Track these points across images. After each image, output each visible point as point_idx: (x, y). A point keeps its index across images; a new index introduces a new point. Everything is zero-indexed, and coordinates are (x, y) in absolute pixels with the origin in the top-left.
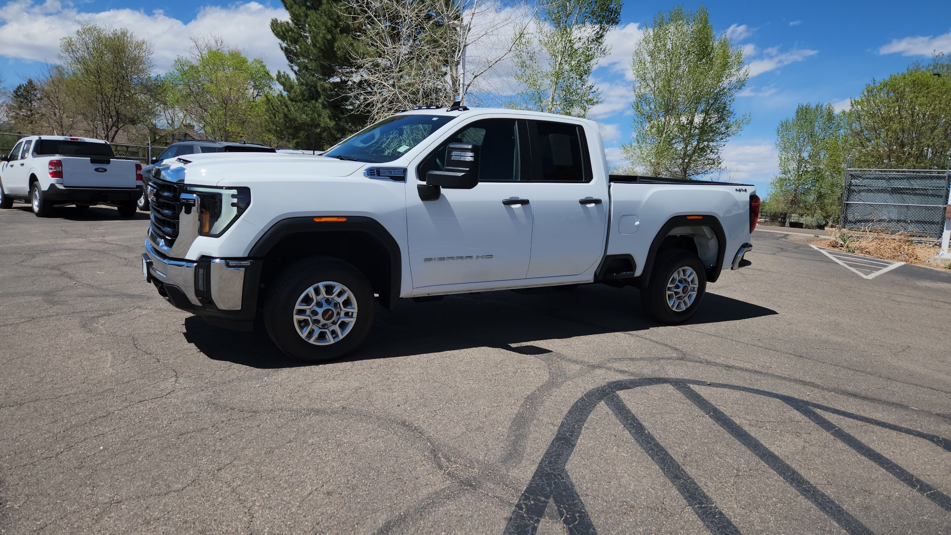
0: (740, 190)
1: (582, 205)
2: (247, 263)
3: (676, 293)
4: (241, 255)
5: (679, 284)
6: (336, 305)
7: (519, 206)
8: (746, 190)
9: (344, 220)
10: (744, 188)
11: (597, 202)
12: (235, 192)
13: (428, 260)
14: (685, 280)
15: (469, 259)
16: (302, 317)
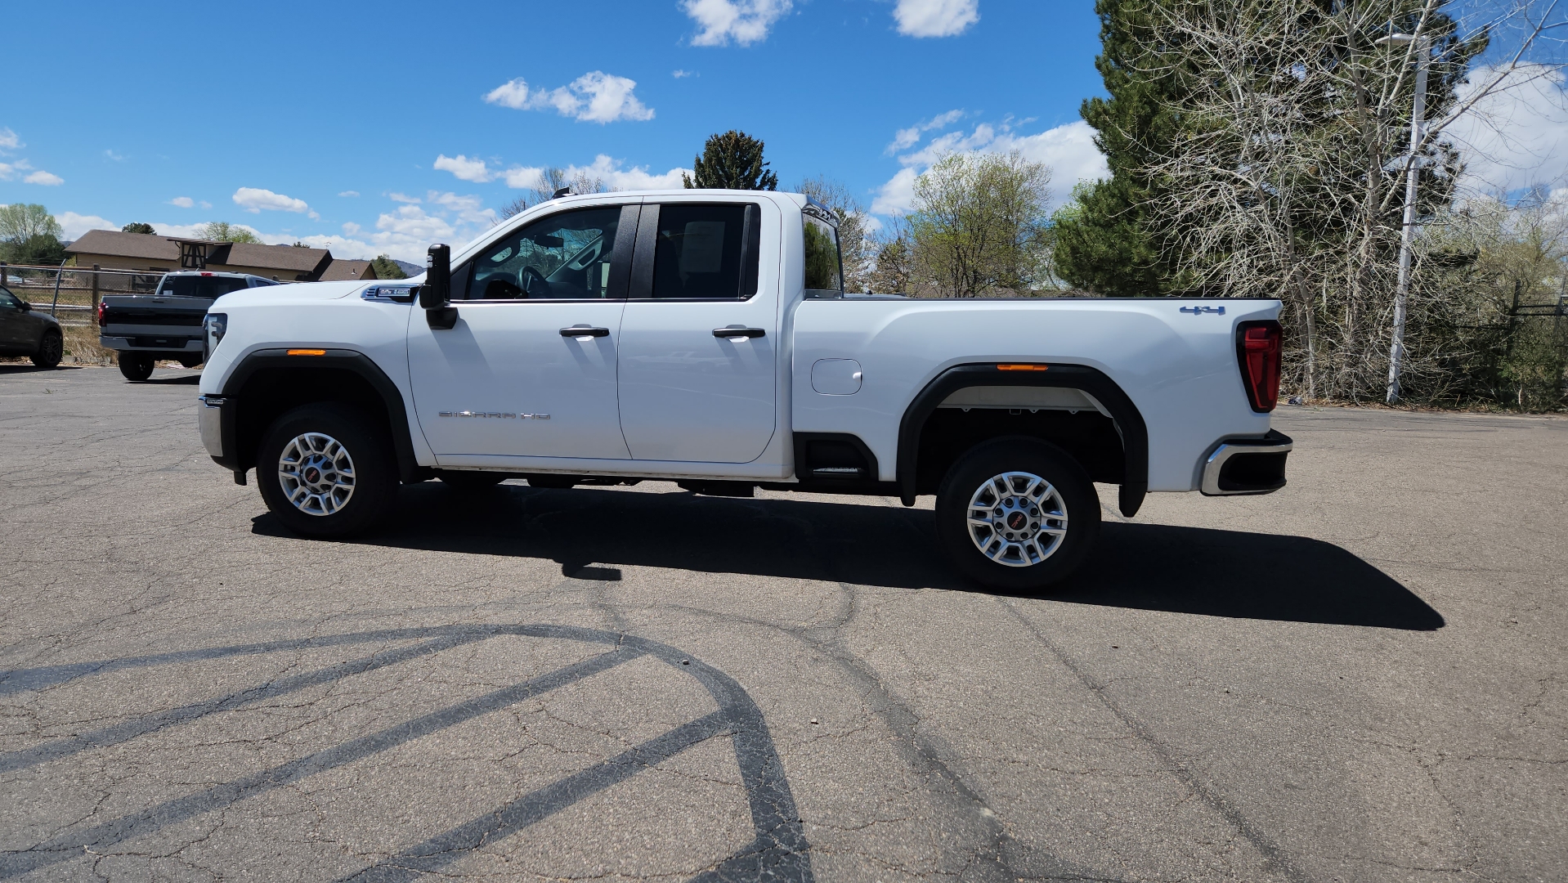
0: (1197, 311)
1: (719, 339)
2: (220, 402)
3: (999, 526)
4: (214, 392)
5: (1003, 507)
6: (327, 465)
7: (590, 338)
8: (1221, 310)
9: (321, 353)
10: (1214, 304)
11: (755, 334)
12: (215, 319)
13: (443, 414)
14: (1024, 502)
15: (509, 419)
16: (290, 476)
